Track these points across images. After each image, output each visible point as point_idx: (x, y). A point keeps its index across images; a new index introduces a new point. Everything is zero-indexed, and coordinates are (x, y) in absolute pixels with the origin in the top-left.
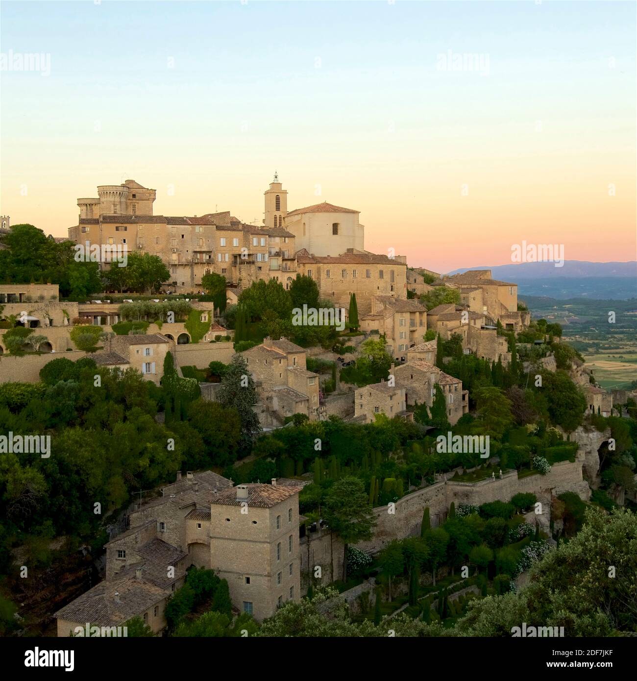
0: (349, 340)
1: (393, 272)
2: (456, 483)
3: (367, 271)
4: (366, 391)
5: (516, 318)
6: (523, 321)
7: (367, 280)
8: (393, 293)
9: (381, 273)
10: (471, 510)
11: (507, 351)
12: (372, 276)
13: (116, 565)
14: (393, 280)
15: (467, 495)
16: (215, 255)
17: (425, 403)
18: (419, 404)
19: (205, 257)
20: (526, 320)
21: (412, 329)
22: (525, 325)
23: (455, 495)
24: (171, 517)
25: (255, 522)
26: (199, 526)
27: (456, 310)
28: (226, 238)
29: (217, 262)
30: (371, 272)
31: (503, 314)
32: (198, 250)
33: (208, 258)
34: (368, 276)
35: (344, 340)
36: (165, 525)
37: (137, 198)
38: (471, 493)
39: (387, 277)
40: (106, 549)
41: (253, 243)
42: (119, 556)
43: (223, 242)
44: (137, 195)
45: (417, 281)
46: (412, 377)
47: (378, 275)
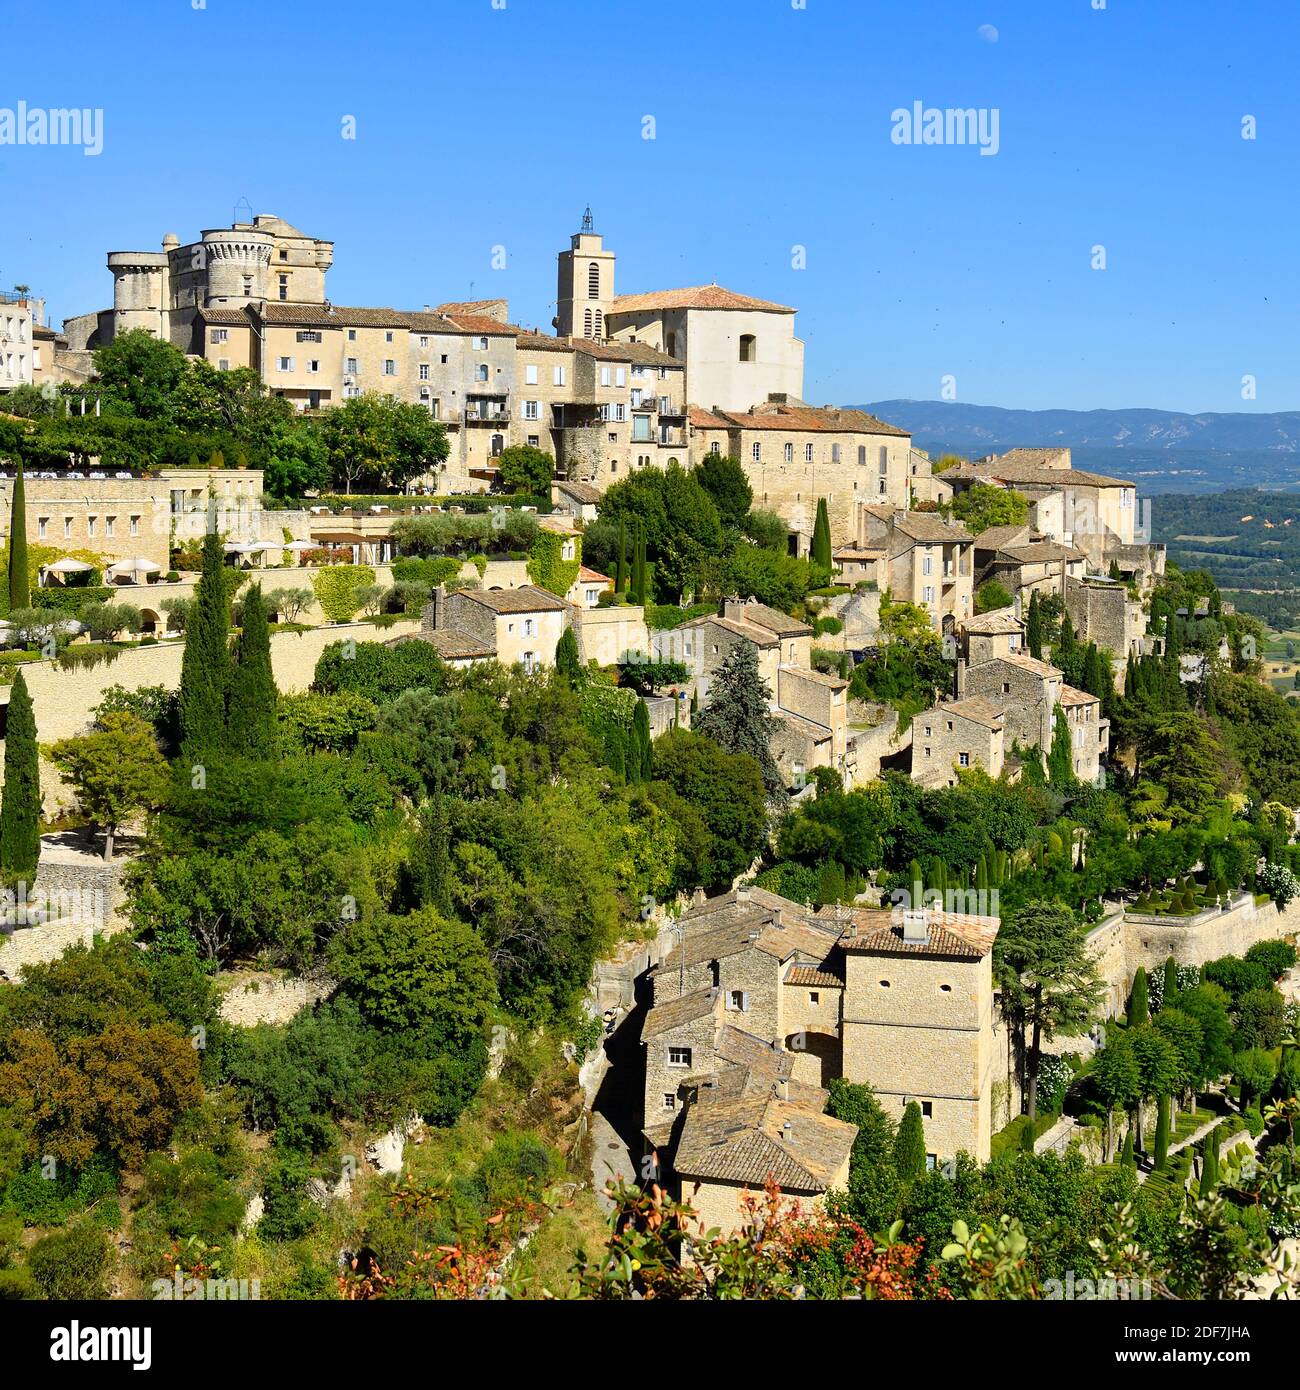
0: (826, 605)
1: (884, 451)
2: (1147, 919)
3: (835, 446)
4: (939, 719)
5: (1138, 560)
6: (1154, 565)
7: (833, 468)
8: (884, 498)
9: (862, 450)
10: (1188, 975)
11: (1144, 632)
12: (842, 458)
13: (668, 1080)
14: (883, 469)
15: (1172, 944)
16: (513, 404)
17: (1035, 746)
18: (1022, 749)
19: (493, 409)
20: (1158, 564)
21: (947, 580)
22: (1157, 575)
23: (1146, 944)
24: (758, 979)
25: (946, 988)
26: (815, 997)
27: (1031, 541)
28: (539, 366)
29: (519, 419)
30: (842, 449)
31: (1109, 548)
32: (477, 390)
33: (498, 410)
34: (835, 460)
35: (817, 604)
36: (745, 996)
37: (290, 260)
38: (1182, 938)
39: (873, 459)
40: (646, 1045)
41: (600, 379)
42: (672, 1060)
43: (531, 374)
44: (290, 253)
45: (918, 469)
46: (1007, 689)
47: (855, 456)
